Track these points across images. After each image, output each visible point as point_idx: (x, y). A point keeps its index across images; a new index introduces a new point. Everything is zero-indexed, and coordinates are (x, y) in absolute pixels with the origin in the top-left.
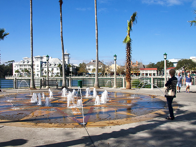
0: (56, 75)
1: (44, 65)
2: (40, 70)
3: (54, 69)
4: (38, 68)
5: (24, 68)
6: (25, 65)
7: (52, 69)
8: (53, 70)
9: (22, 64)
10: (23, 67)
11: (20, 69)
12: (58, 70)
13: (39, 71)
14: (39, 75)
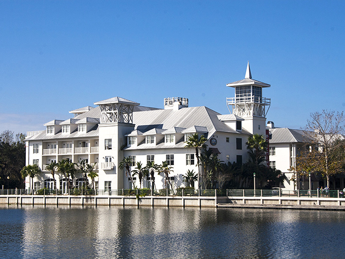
0: (183, 186)
1: (136, 141)
2: (115, 162)
3: (175, 160)
4: (108, 153)
5: (57, 154)
6: (63, 143)
7: (168, 157)
8: (170, 161)
9: (51, 135)
10: (55, 153)
11: (45, 159)
12: (192, 163)
13: (114, 169)
14: (115, 186)
